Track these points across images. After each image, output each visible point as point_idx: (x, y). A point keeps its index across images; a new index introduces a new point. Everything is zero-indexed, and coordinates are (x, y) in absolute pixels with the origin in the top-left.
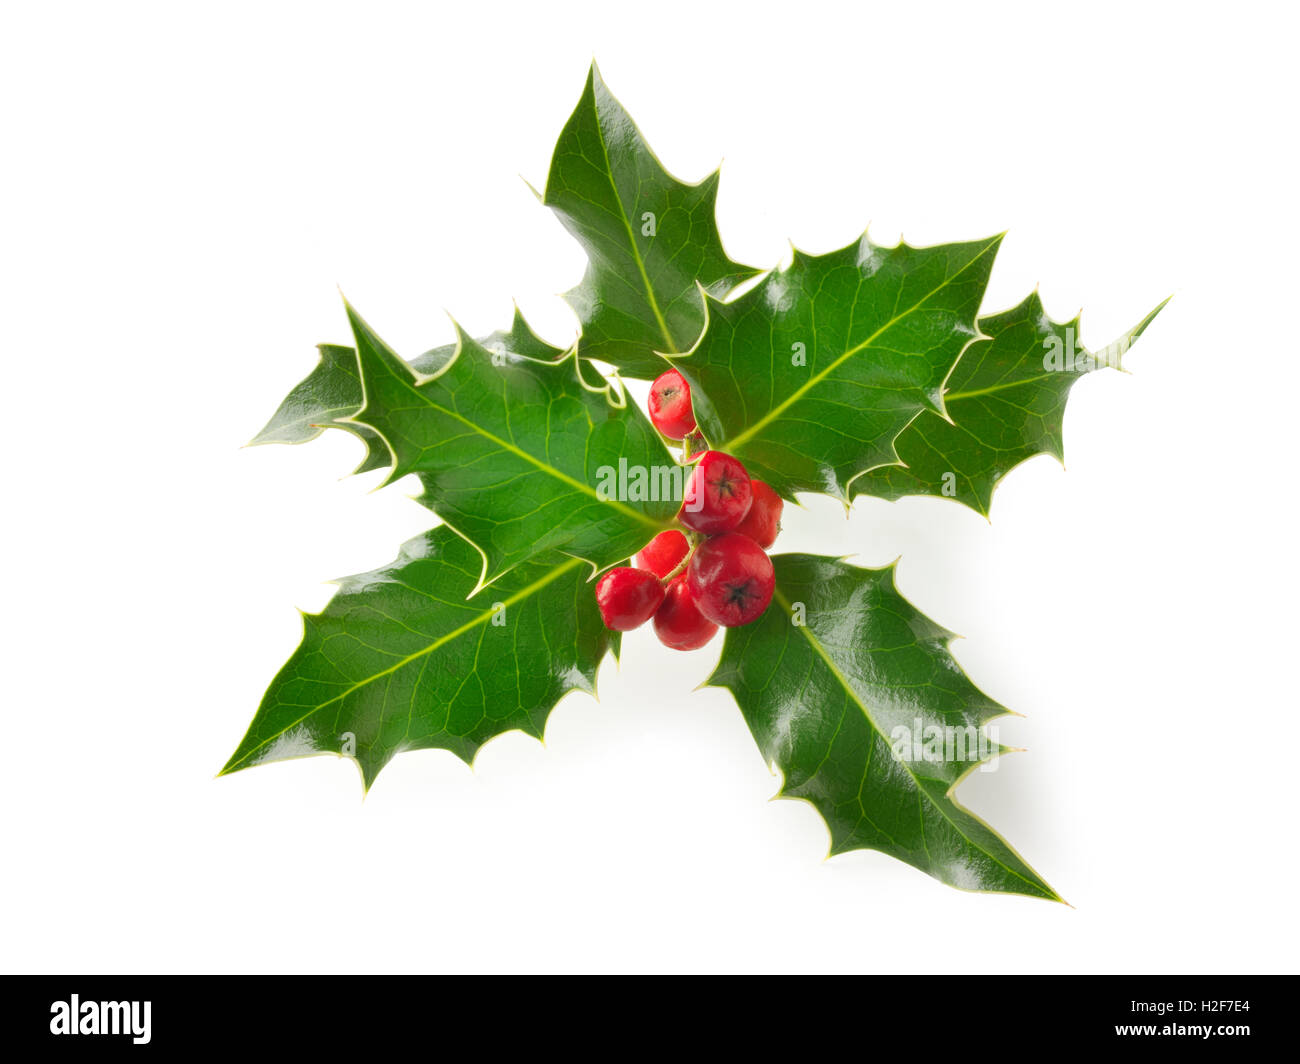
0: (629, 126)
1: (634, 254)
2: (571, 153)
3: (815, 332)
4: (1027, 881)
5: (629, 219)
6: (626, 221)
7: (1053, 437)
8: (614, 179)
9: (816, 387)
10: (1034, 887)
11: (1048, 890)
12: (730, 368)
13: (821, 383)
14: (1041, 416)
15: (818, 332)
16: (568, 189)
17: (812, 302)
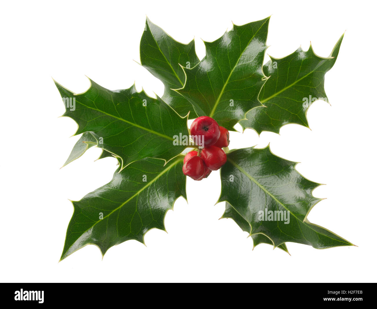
0: (161, 31)
1: (174, 74)
2: (145, 45)
3: (220, 68)
4: (340, 241)
5: (169, 62)
6: (169, 63)
7: (322, 94)
8: (161, 50)
9: (227, 86)
10: (343, 243)
11: (348, 242)
12: (198, 90)
13: (228, 85)
14: (315, 88)
15: (221, 67)
16: (147, 57)
17: (216, 58)
